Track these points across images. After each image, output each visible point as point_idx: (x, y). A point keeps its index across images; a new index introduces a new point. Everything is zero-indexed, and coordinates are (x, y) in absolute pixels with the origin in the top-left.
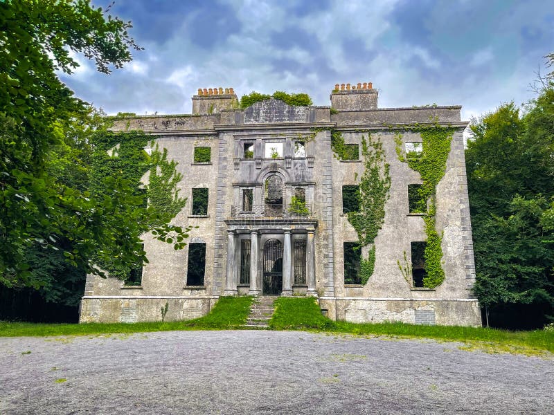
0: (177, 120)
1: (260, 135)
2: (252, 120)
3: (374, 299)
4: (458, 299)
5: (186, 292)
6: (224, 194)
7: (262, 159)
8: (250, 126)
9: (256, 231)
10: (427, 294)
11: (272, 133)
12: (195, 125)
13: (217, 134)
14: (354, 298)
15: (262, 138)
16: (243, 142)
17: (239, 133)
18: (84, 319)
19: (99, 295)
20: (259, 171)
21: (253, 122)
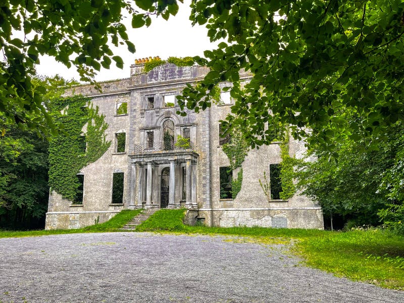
0: (105, 85)
1: (158, 91)
2: (153, 80)
3: (241, 209)
4: (305, 208)
5: (111, 208)
6: (134, 136)
7: (160, 109)
8: (151, 84)
9: (150, 162)
10: (281, 204)
11: (167, 88)
12: (116, 88)
13: (129, 92)
14: (226, 209)
15: (160, 92)
16: (147, 97)
17: (144, 91)
18: (47, 228)
19: (56, 211)
20: (158, 117)
21: (154, 81)
